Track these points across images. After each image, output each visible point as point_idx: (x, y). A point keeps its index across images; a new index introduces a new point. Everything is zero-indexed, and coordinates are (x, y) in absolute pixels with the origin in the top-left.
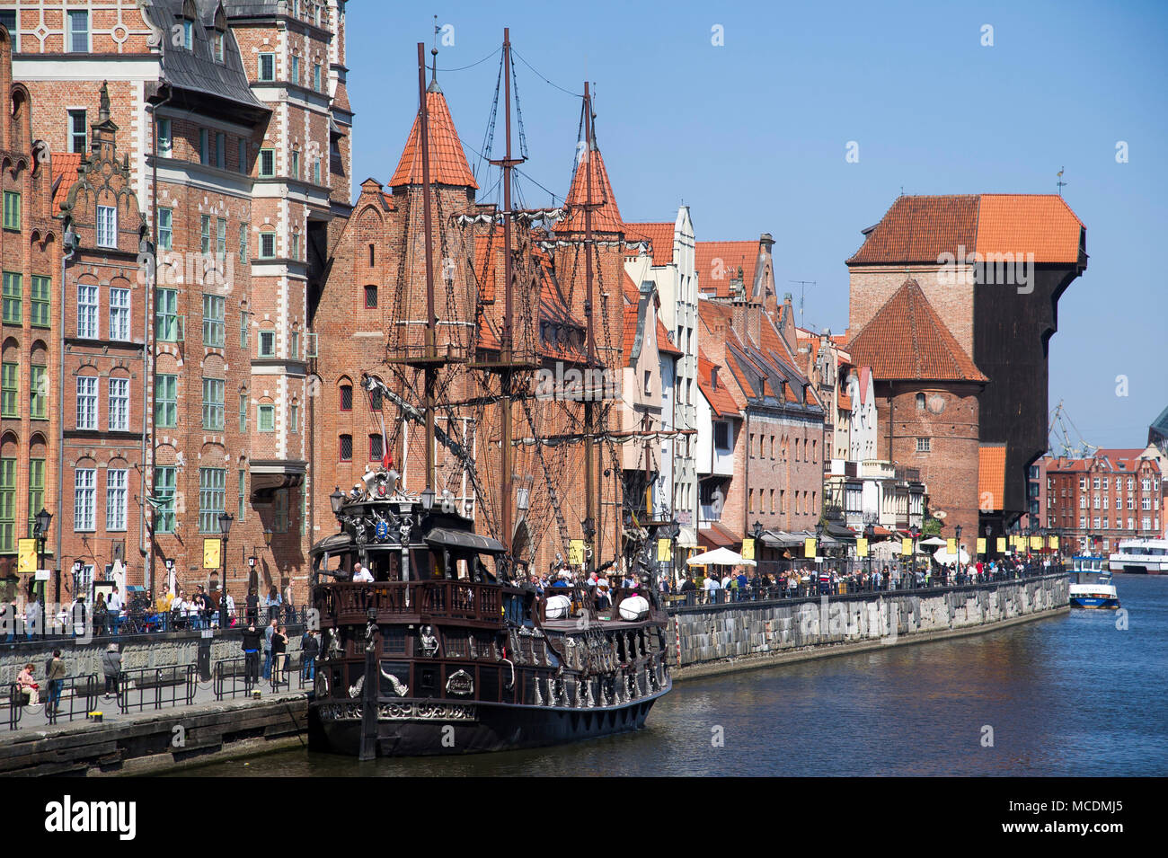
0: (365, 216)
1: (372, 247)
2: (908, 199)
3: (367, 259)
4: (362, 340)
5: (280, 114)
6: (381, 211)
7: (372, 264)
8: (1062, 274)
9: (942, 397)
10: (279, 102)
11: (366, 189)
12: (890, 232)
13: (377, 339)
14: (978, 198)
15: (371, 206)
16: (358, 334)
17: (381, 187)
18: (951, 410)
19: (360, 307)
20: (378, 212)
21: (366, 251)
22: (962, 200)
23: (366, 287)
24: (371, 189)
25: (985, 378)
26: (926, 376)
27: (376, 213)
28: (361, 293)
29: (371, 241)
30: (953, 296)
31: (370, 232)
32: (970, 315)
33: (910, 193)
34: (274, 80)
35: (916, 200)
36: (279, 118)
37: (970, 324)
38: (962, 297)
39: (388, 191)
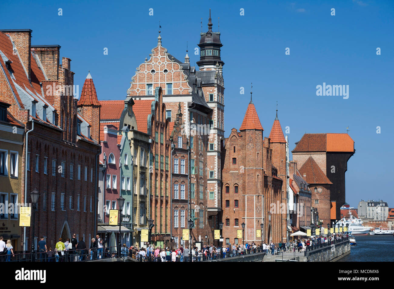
0: (232, 139)
1: (234, 147)
2: (307, 135)
3: (233, 151)
4: (232, 173)
5: (215, 110)
6: (237, 137)
7: (235, 152)
8: (349, 155)
9: (321, 188)
10: (215, 107)
11: (233, 131)
12: (303, 144)
13: (237, 173)
14: (326, 134)
15: (234, 136)
16: (231, 172)
17: (237, 130)
18: (324, 192)
19: (231, 164)
20: (236, 137)
21: (233, 148)
22: (322, 135)
23: (233, 158)
24: (234, 131)
25: (332, 183)
26: (317, 183)
27: (236, 138)
28: (231, 160)
29: (234, 146)
30: (321, 161)
31: (234, 143)
32: (326, 166)
33: (308, 133)
34: (213, 101)
35: (310, 135)
36: (215, 111)
37: (326, 168)
38: (323, 161)
39: (239, 131)
